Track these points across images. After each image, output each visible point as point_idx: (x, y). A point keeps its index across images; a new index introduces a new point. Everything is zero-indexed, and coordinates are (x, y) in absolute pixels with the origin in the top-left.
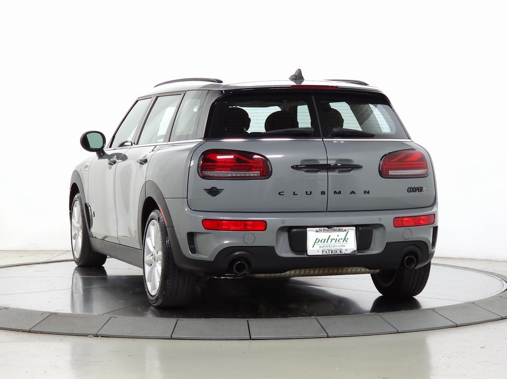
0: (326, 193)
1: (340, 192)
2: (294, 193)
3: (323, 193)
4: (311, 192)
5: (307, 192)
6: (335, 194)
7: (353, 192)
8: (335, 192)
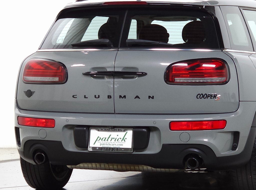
0: (112, 97)
1: (125, 97)
2: (85, 96)
3: (109, 97)
4: (99, 96)
5: (95, 96)
6: (120, 98)
7: (137, 97)
8: (120, 96)
